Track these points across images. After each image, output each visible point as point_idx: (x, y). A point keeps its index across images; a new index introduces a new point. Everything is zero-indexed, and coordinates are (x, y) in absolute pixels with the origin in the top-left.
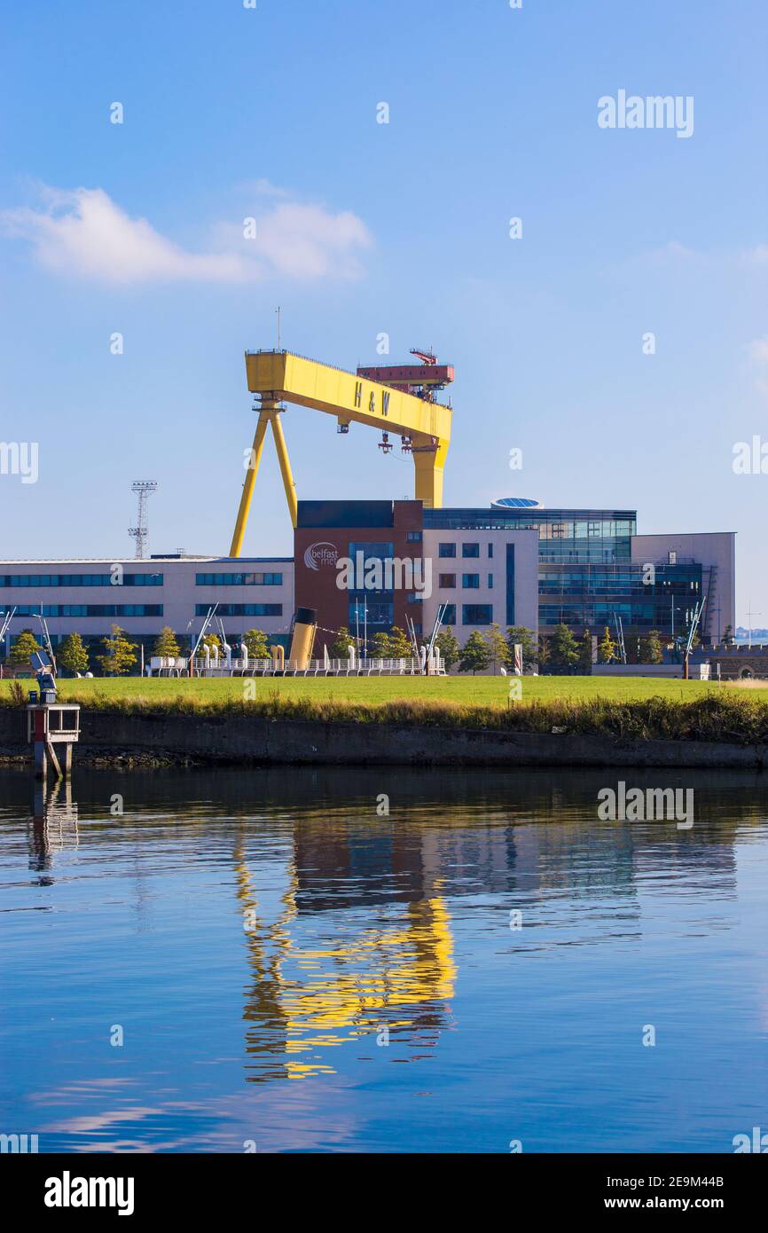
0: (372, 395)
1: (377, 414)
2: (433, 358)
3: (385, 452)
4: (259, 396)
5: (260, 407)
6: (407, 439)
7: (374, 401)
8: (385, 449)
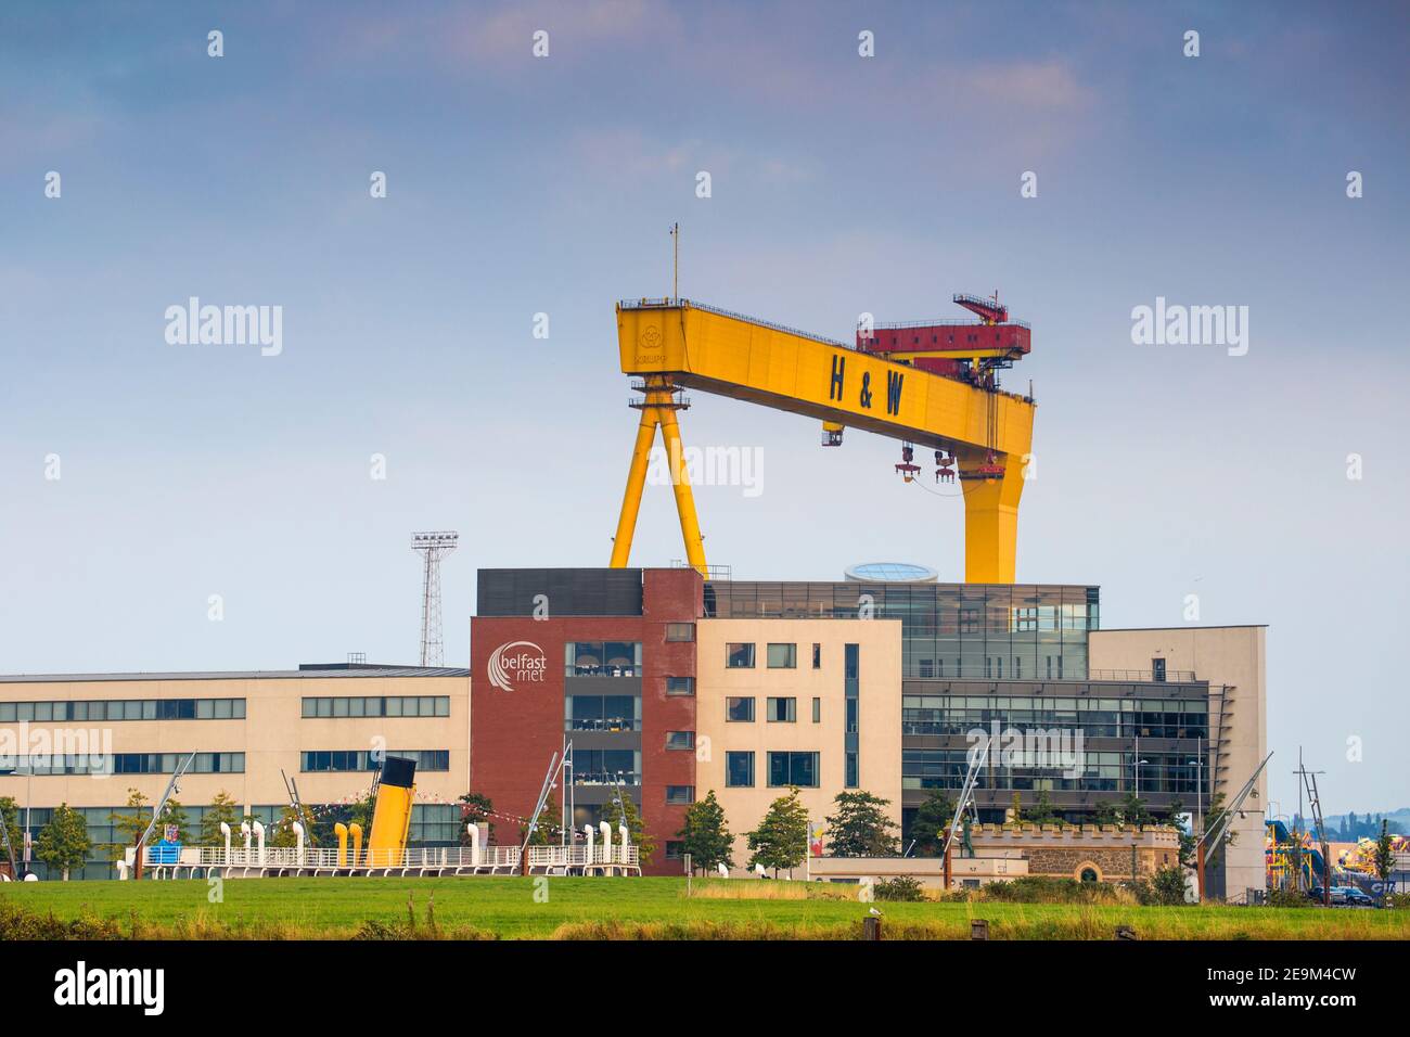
0: (866, 378)
1: (878, 409)
2: (1000, 313)
3: (908, 480)
4: (640, 381)
5: (642, 402)
6: (945, 455)
7: (870, 389)
8: (908, 474)
